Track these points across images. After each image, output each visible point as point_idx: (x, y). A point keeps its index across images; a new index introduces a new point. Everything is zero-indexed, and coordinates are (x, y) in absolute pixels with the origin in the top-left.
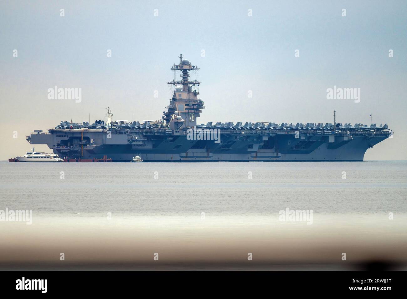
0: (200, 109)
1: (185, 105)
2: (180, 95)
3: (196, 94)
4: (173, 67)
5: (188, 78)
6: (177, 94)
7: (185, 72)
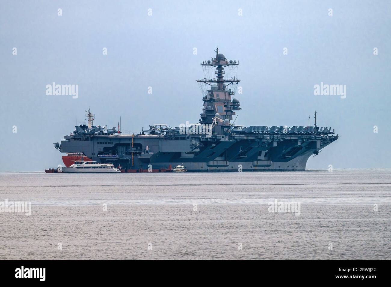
0: (234, 111)
1: (223, 106)
2: (218, 95)
3: (230, 93)
4: (203, 63)
5: (223, 75)
6: (215, 93)
7: (220, 69)
